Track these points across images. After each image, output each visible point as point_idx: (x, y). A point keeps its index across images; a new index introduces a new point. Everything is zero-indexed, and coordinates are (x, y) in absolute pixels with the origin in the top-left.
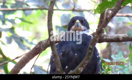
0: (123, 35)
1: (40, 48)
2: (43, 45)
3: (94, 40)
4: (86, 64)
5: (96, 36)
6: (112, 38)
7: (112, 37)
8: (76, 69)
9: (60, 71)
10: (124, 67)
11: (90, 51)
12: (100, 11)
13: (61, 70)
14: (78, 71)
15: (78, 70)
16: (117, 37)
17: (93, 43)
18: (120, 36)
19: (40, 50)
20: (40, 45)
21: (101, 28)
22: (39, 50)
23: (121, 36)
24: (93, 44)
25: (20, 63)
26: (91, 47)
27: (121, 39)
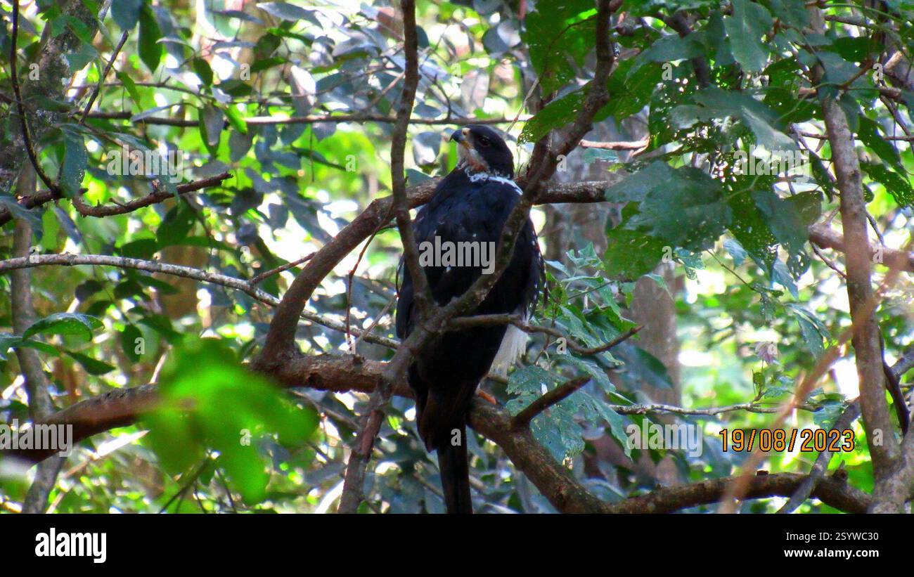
0: (598, 182)
1: (375, 218)
2: (382, 211)
3: (517, 215)
4: (496, 281)
5: (521, 203)
6: (569, 190)
7: (571, 189)
8: (467, 293)
9: (425, 297)
10: (602, 284)
11: (507, 245)
12: (531, 135)
13: (427, 295)
14: (473, 299)
15: (475, 297)
16: (584, 190)
17: (515, 222)
18: (590, 186)
19: (375, 223)
20: (375, 211)
21: (538, 182)
22: (372, 224)
23: (594, 186)
24: (513, 223)
25: (321, 260)
26: (510, 234)
27: (594, 195)
